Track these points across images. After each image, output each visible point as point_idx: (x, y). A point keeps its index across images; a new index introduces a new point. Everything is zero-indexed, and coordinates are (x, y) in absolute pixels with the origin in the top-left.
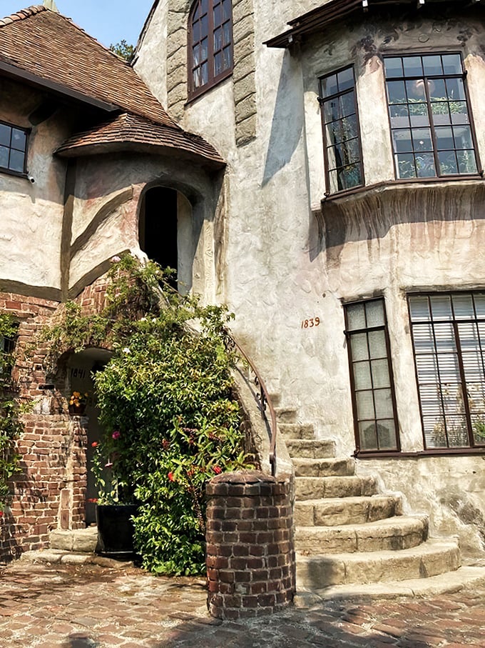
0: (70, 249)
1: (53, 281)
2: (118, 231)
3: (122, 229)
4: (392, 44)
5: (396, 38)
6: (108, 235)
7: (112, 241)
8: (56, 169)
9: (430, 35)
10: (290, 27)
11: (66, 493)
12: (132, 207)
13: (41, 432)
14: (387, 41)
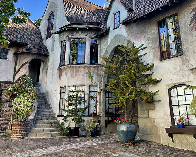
0: (15, 73)
1: (11, 80)
2: (24, 70)
3: (25, 70)
4: (73, 36)
5: (74, 35)
6: (22, 71)
7: (23, 72)
8: (14, 57)
9: (80, 35)
10: (60, 30)
11: (10, 122)
12: (27, 65)
13: (6, 110)
14: (72, 36)
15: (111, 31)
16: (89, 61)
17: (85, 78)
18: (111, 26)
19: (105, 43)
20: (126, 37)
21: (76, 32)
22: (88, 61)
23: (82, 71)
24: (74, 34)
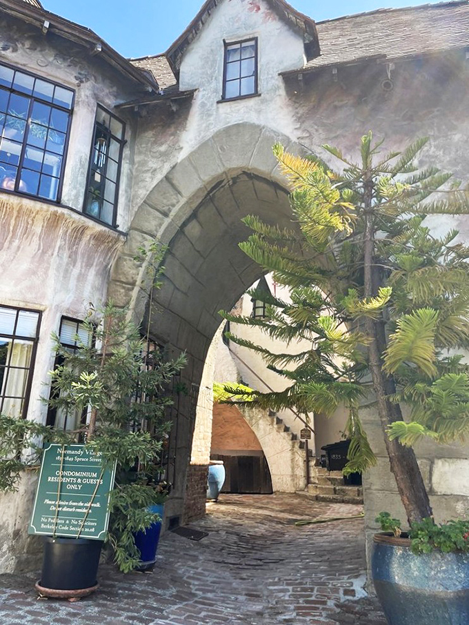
4: (8, 54)
5: (14, 50)
9: (50, 62)
14: (4, 49)
15: (203, 105)
16: (81, 200)
17: (46, 273)
18: (202, 84)
19: (163, 148)
20: (294, 139)
21: (28, 38)
22: (77, 197)
23: (36, 239)
24: (19, 46)
